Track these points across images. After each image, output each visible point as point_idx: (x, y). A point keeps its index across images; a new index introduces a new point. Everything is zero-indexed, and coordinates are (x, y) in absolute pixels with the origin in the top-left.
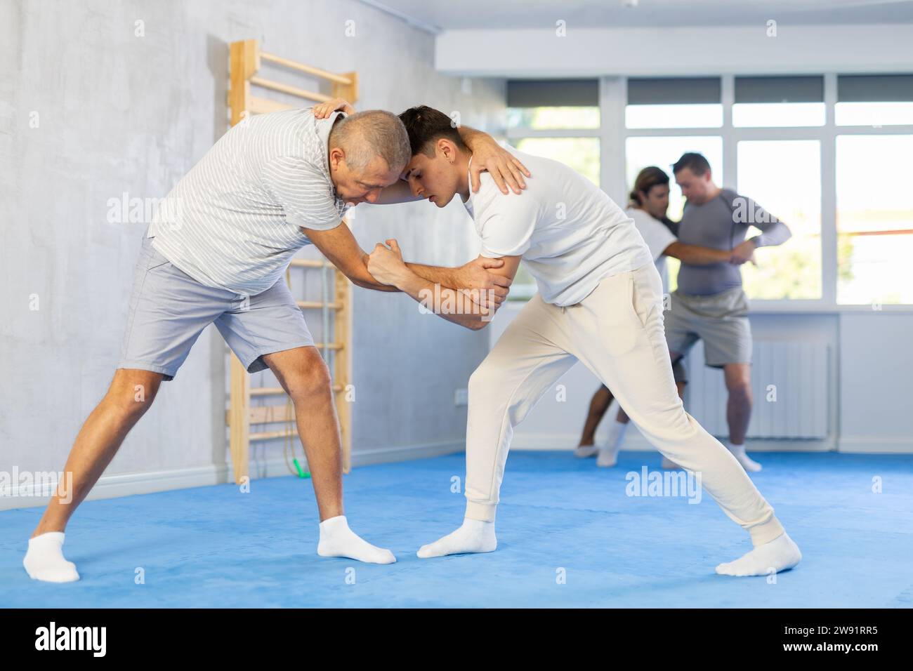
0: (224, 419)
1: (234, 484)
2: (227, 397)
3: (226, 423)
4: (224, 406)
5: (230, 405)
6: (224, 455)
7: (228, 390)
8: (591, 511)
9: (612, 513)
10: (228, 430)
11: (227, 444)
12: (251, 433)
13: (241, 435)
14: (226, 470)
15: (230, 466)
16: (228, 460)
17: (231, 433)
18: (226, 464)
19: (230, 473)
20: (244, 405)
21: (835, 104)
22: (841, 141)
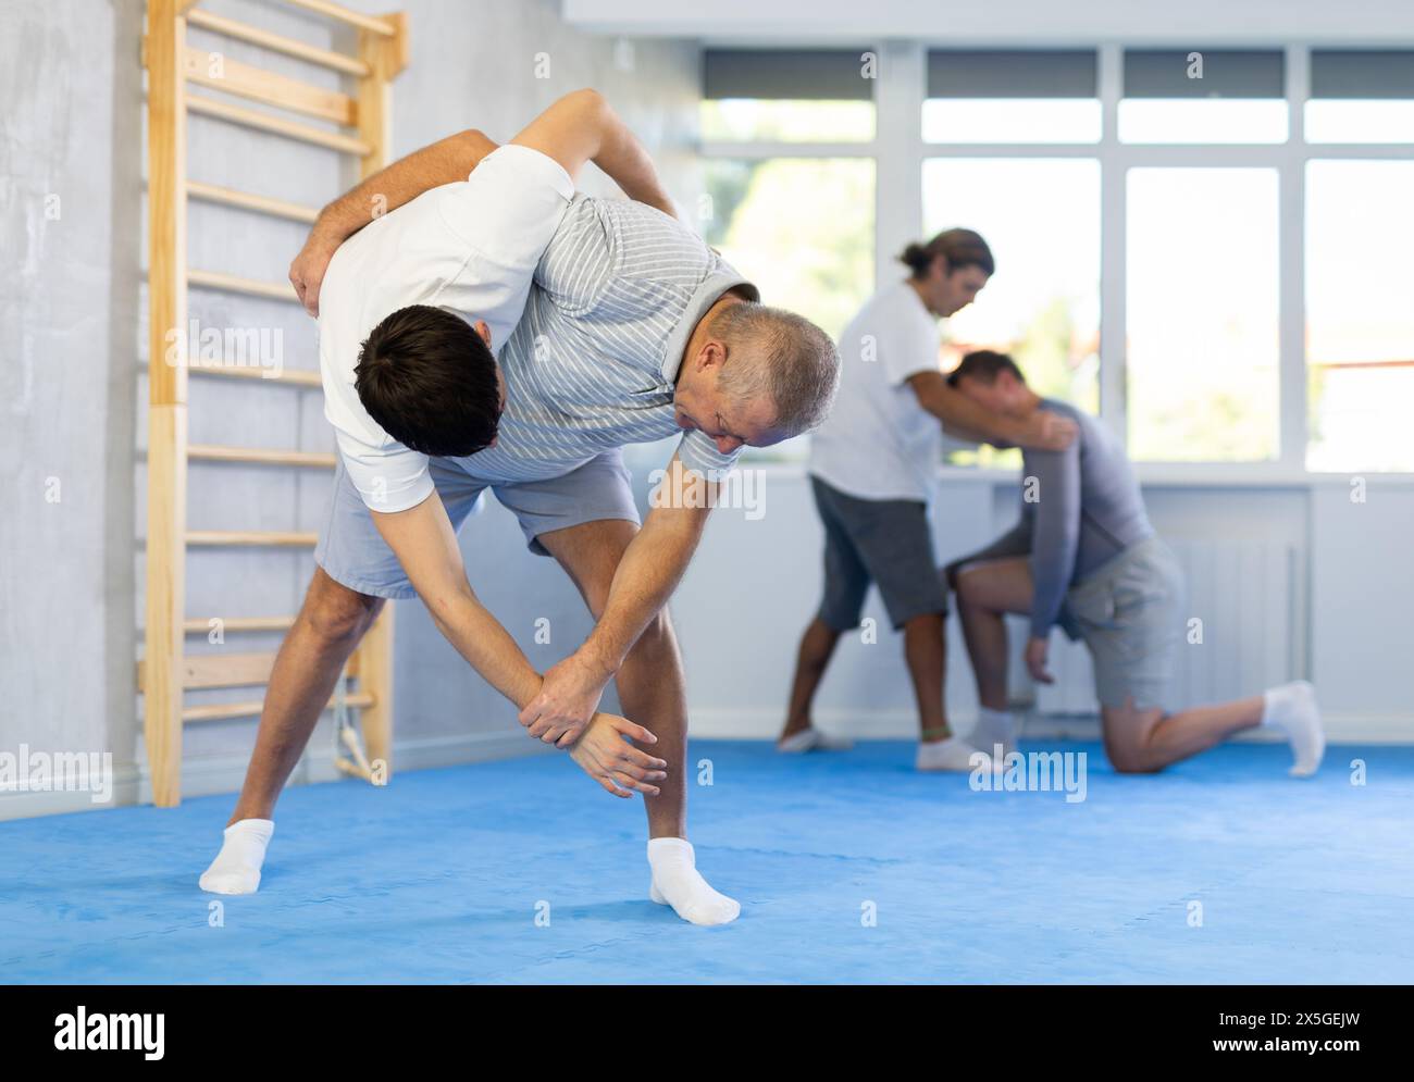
0: (131, 679)
1: (151, 805)
2: (139, 636)
3: (138, 689)
4: (133, 654)
5: (143, 652)
6: (131, 749)
7: (140, 624)
8: (843, 858)
9: (883, 862)
10: (141, 701)
11: (138, 727)
12: (186, 706)
13: (164, 709)
14: (136, 779)
15: (144, 770)
16: (142, 758)
17: (146, 707)
18: (135, 767)
19: (144, 784)
20: (171, 653)
21: (1305, 101)
22: (1315, 170)
